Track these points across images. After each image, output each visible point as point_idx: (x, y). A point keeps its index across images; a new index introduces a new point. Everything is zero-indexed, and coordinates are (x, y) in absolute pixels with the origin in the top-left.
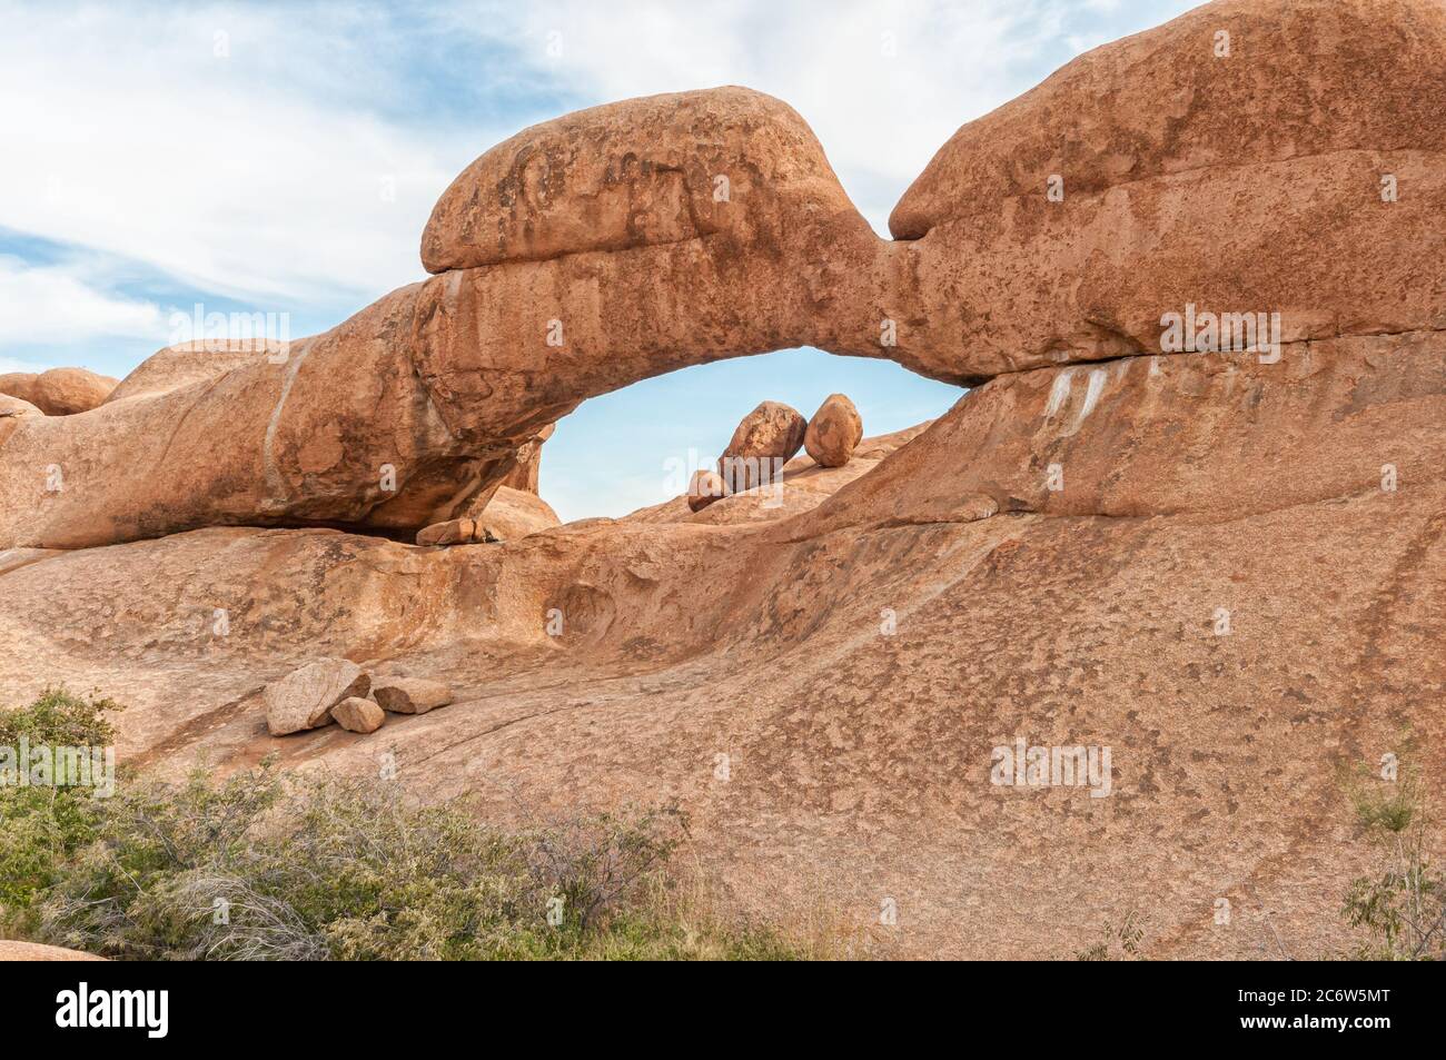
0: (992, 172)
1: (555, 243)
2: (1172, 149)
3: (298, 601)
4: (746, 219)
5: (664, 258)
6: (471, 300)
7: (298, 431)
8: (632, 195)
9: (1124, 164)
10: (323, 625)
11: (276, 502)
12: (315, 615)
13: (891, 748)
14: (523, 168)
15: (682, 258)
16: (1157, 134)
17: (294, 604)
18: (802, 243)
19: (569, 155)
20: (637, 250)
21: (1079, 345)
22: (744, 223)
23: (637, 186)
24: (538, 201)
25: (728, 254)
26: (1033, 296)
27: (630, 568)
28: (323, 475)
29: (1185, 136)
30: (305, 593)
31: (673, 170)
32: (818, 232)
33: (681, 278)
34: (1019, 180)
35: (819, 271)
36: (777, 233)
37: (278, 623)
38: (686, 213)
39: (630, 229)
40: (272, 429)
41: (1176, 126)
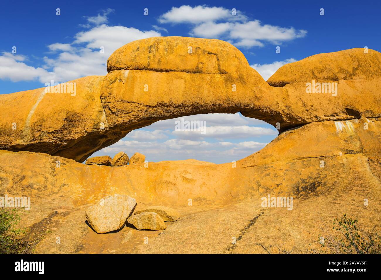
0: (308, 72)
1: (168, 68)
2: (354, 74)
3: (45, 178)
4: (236, 71)
5: (208, 77)
6: (133, 80)
8: (199, 58)
9: (343, 76)
10: (57, 189)
11: (24, 142)
12: (53, 185)
14: (158, 44)
15: (214, 79)
16: (351, 70)
17: (43, 179)
18: (253, 81)
19: (175, 44)
20: (198, 74)
21: (340, 115)
22: (235, 72)
23: (200, 56)
24: (164, 54)
25: (229, 80)
26: (327, 102)
27: (183, 175)
29: (357, 72)
30: (48, 175)
31: (214, 54)
32: (257, 79)
33: (213, 84)
34: (316, 75)
35: (258, 89)
36: (245, 77)
37: (37, 187)
38: (217, 66)
39: (197, 68)
40: (32, 112)
41: (355, 69)
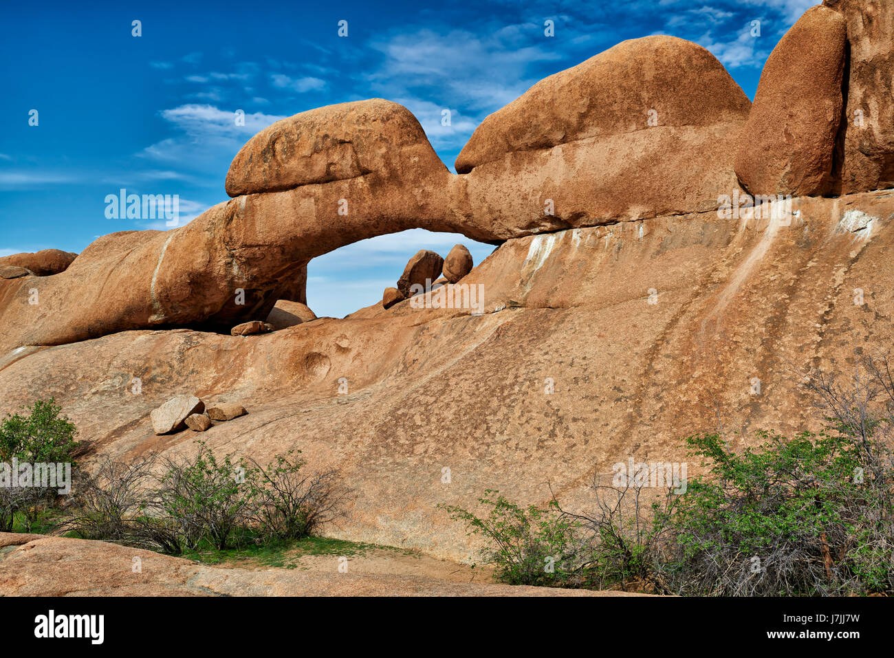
0: (500, 141)
1: (290, 182)
2: (581, 128)
3: (171, 367)
4: (384, 166)
5: (345, 185)
6: (250, 209)
7: (167, 280)
8: (328, 156)
9: (560, 136)
10: (184, 378)
11: (158, 317)
12: (179, 373)
13: (443, 424)
14: (274, 143)
15: (355, 187)
16: (574, 120)
17: (168, 368)
18: (411, 177)
19: (296, 136)
20: (333, 183)
21: (542, 224)
22: (383, 168)
23: (330, 151)
24: (282, 160)
25: (377, 184)
26: (520, 201)
27: (337, 342)
28: (182, 301)
29: (586, 121)
30: (175, 363)
31: (348, 142)
32: (419, 172)
33: (354, 196)
34: (512, 144)
35: (421, 191)
36: (399, 172)
37: (161, 379)
38: (355, 164)
39: (328, 173)
40: (154, 279)
41: (583, 116)
